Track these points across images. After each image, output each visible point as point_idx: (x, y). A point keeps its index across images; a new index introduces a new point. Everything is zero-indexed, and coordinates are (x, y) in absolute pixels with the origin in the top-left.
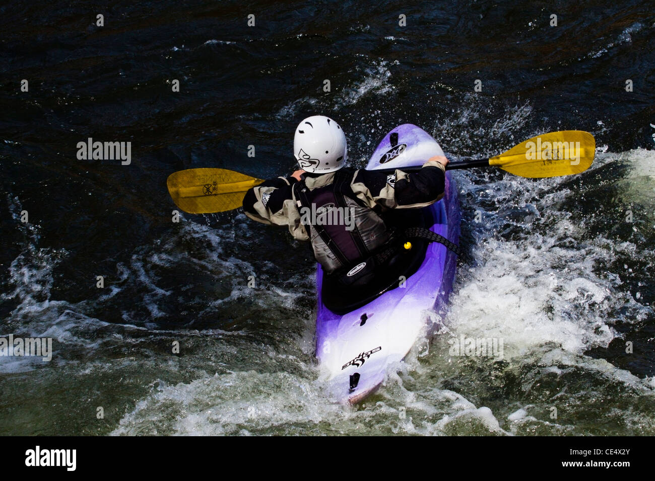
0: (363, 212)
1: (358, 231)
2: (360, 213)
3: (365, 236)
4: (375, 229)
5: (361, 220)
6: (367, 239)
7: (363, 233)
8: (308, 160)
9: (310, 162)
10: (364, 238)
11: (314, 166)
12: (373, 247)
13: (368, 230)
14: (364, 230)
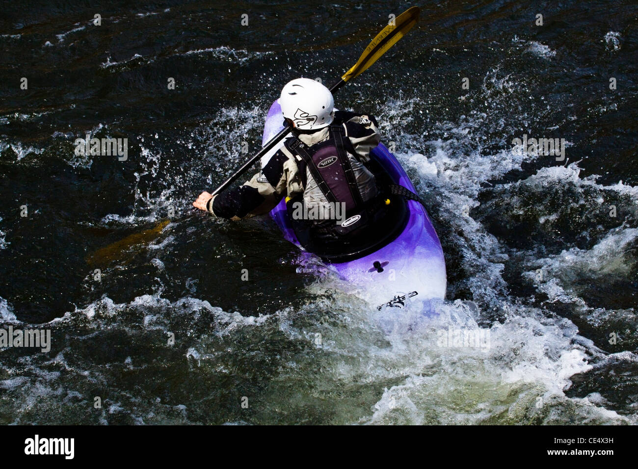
0: (361, 166)
1: (356, 183)
2: (358, 167)
3: (361, 188)
4: (370, 183)
5: (359, 174)
6: (362, 192)
7: (360, 185)
8: (306, 118)
9: (307, 119)
10: (361, 190)
11: (312, 123)
12: (367, 199)
13: (363, 184)
14: (361, 183)
